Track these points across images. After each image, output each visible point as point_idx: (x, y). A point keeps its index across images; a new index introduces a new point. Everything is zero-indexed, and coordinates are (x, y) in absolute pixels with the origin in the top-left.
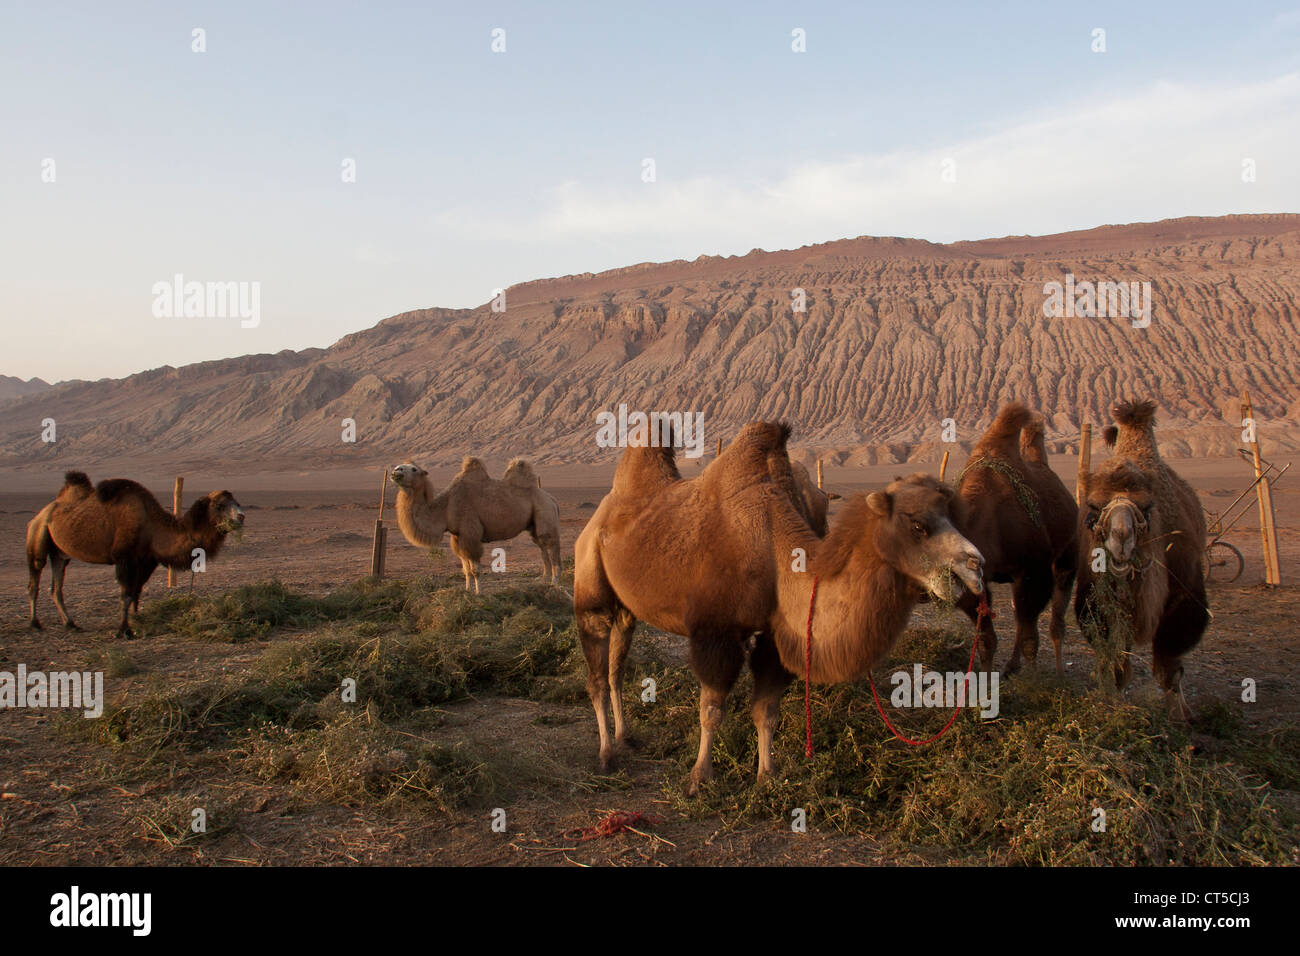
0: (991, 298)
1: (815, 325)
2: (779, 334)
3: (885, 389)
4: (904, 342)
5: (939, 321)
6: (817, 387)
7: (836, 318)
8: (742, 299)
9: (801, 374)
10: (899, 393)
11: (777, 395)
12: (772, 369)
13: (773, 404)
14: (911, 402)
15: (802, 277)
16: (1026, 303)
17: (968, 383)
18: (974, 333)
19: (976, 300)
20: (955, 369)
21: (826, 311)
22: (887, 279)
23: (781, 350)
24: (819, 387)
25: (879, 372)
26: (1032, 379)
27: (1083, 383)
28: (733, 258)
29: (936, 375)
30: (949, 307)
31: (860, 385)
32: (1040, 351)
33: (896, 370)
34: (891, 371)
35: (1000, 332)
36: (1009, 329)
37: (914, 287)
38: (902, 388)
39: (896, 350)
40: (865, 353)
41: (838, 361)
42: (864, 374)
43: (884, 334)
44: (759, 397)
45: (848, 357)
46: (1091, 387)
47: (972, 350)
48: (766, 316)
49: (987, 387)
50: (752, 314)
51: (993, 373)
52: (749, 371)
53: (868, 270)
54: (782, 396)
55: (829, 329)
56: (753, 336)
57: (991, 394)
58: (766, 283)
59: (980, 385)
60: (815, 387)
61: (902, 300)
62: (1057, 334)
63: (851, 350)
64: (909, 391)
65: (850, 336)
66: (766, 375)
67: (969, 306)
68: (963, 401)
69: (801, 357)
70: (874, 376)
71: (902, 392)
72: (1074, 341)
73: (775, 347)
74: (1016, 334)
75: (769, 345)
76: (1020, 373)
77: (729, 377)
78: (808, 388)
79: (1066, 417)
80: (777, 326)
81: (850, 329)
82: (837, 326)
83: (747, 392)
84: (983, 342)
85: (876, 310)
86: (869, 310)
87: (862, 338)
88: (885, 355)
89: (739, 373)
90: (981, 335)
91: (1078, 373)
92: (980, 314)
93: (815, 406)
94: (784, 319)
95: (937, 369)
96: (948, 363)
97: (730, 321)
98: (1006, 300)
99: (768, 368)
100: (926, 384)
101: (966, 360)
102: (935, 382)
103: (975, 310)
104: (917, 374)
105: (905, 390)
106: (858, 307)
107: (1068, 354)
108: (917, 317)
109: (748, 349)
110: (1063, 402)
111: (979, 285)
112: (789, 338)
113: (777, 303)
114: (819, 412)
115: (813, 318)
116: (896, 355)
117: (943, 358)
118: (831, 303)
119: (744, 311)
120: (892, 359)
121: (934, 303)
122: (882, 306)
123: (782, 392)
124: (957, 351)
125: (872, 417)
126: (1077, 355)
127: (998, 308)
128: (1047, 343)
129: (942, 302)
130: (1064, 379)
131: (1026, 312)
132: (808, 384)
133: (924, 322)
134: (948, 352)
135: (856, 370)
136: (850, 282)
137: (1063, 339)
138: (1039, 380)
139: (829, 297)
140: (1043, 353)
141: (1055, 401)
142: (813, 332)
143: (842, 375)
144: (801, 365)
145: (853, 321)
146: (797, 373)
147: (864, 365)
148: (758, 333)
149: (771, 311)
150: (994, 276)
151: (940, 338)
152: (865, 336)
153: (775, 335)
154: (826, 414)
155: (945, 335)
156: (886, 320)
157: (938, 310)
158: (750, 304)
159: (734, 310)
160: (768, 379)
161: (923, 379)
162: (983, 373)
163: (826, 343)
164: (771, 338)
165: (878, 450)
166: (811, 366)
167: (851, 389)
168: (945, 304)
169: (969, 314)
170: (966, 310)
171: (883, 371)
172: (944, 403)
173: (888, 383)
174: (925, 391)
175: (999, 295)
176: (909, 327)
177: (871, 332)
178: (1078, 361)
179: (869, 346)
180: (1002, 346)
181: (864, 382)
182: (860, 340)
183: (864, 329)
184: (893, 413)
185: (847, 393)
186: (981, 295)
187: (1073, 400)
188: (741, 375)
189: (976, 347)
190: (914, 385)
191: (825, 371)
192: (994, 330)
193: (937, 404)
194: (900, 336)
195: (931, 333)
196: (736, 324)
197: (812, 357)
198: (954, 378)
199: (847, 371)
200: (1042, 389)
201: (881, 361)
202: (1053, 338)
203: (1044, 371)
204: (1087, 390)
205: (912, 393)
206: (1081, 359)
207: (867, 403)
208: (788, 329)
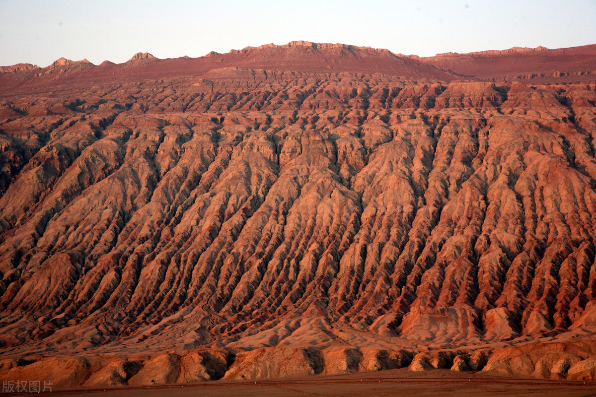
0: (446, 136)
1: (186, 172)
2: (129, 181)
3: (263, 269)
4: (308, 198)
5: (366, 169)
6: (165, 264)
7: (217, 163)
8: (89, 127)
9: (148, 244)
10: (282, 273)
11: (104, 272)
12: (108, 235)
13: (95, 286)
14: (296, 286)
15: (192, 100)
16: (493, 146)
17: (383, 260)
18: (410, 187)
19: (422, 140)
20: (369, 239)
21: (205, 150)
22: (311, 106)
23: (128, 206)
24: (169, 262)
25: (262, 242)
26: (474, 257)
27: (546, 264)
28: (108, 65)
29: (341, 247)
30: (382, 149)
31: (229, 260)
32: (496, 218)
33: (287, 240)
34: (280, 241)
35: (446, 189)
36: (459, 183)
37: (342, 120)
38: (288, 267)
39: (293, 209)
40: (247, 214)
41: (207, 224)
42: (239, 247)
43: (283, 187)
44: (76, 276)
45: (223, 216)
46: (555, 273)
47: (402, 212)
48: (117, 154)
49: (408, 267)
50: (95, 151)
51: (421, 247)
52: (71, 237)
53: (289, 92)
54: (111, 275)
55: (206, 176)
56: (91, 183)
57: (411, 278)
58: (136, 106)
59: (399, 264)
60: (162, 262)
61: (317, 138)
62: (526, 193)
63: (230, 208)
64: (297, 270)
65: (233, 187)
66: (96, 242)
67: (411, 149)
68: (369, 287)
69: (156, 216)
70: (254, 248)
71: (287, 272)
72: (549, 204)
73: (120, 200)
74: (467, 190)
75: (111, 198)
76: (458, 248)
77: (39, 245)
78: (153, 262)
79: (504, 315)
80: (128, 170)
81: (234, 178)
82: (218, 172)
83: (61, 265)
84: (420, 202)
85: (277, 150)
86: (268, 151)
87: (249, 192)
88: (277, 216)
89: (56, 239)
90: (418, 192)
91: (540, 252)
92: (424, 161)
93: (157, 291)
94: (142, 159)
95: (345, 238)
96: (363, 232)
97: (60, 160)
98: (465, 141)
99: (103, 231)
100: (322, 261)
101: (389, 227)
102: (338, 256)
103: (419, 154)
104: (314, 246)
105: (292, 269)
106: (252, 145)
107: (536, 223)
108: (335, 164)
109: (80, 203)
110: (510, 294)
111: (432, 120)
112: (144, 188)
113: (137, 135)
114: (161, 298)
115: (184, 161)
116: (292, 219)
117: (358, 225)
118: (216, 138)
119: (85, 146)
120: (285, 223)
121: (363, 143)
122: (288, 145)
123: (112, 269)
124: (379, 214)
125: (234, 308)
126: (548, 224)
127: (451, 153)
128: (509, 204)
129: (374, 141)
130: (518, 260)
131: (490, 159)
132: (153, 258)
133: (344, 172)
134: (366, 216)
135: (229, 239)
136: (259, 109)
137: (533, 200)
138: (484, 258)
139: (215, 130)
140: (501, 220)
141: (499, 291)
142: (181, 179)
143: (207, 246)
144: (152, 228)
145: (242, 167)
146: (143, 240)
147: (243, 231)
148: (99, 180)
149: (124, 148)
150: (463, 106)
151: (361, 195)
152: (253, 188)
153: (124, 184)
154: (169, 302)
155: (368, 190)
156: (291, 164)
157: (366, 154)
158: (99, 136)
159: (69, 145)
160: (99, 248)
161: (321, 253)
162: (407, 247)
163: (196, 196)
164: (117, 187)
165: (185, 360)
166: (166, 231)
167: (214, 265)
168: (377, 145)
169: (409, 161)
170: (405, 155)
171: (268, 241)
172: (341, 290)
173: (270, 257)
174: (320, 271)
175: (457, 133)
176: (320, 175)
177: (264, 182)
178: (548, 232)
179: (257, 203)
180: (445, 208)
181: (236, 256)
182: (246, 194)
183: (254, 179)
184: (265, 304)
185: (208, 272)
186: (432, 135)
187: (524, 290)
188: (59, 242)
189: (408, 209)
190: (306, 262)
191: (185, 238)
192: (438, 184)
193: (331, 290)
194: (304, 190)
195: (349, 187)
196: (70, 164)
197: (171, 218)
198: (364, 253)
199: (216, 240)
200: (484, 272)
201: (268, 226)
202: (520, 198)
203: (494, 246)
204: (547, 276)
205: (301, 273)
206: (552, 229)
207: (232, 289)
208: (145, 173)
